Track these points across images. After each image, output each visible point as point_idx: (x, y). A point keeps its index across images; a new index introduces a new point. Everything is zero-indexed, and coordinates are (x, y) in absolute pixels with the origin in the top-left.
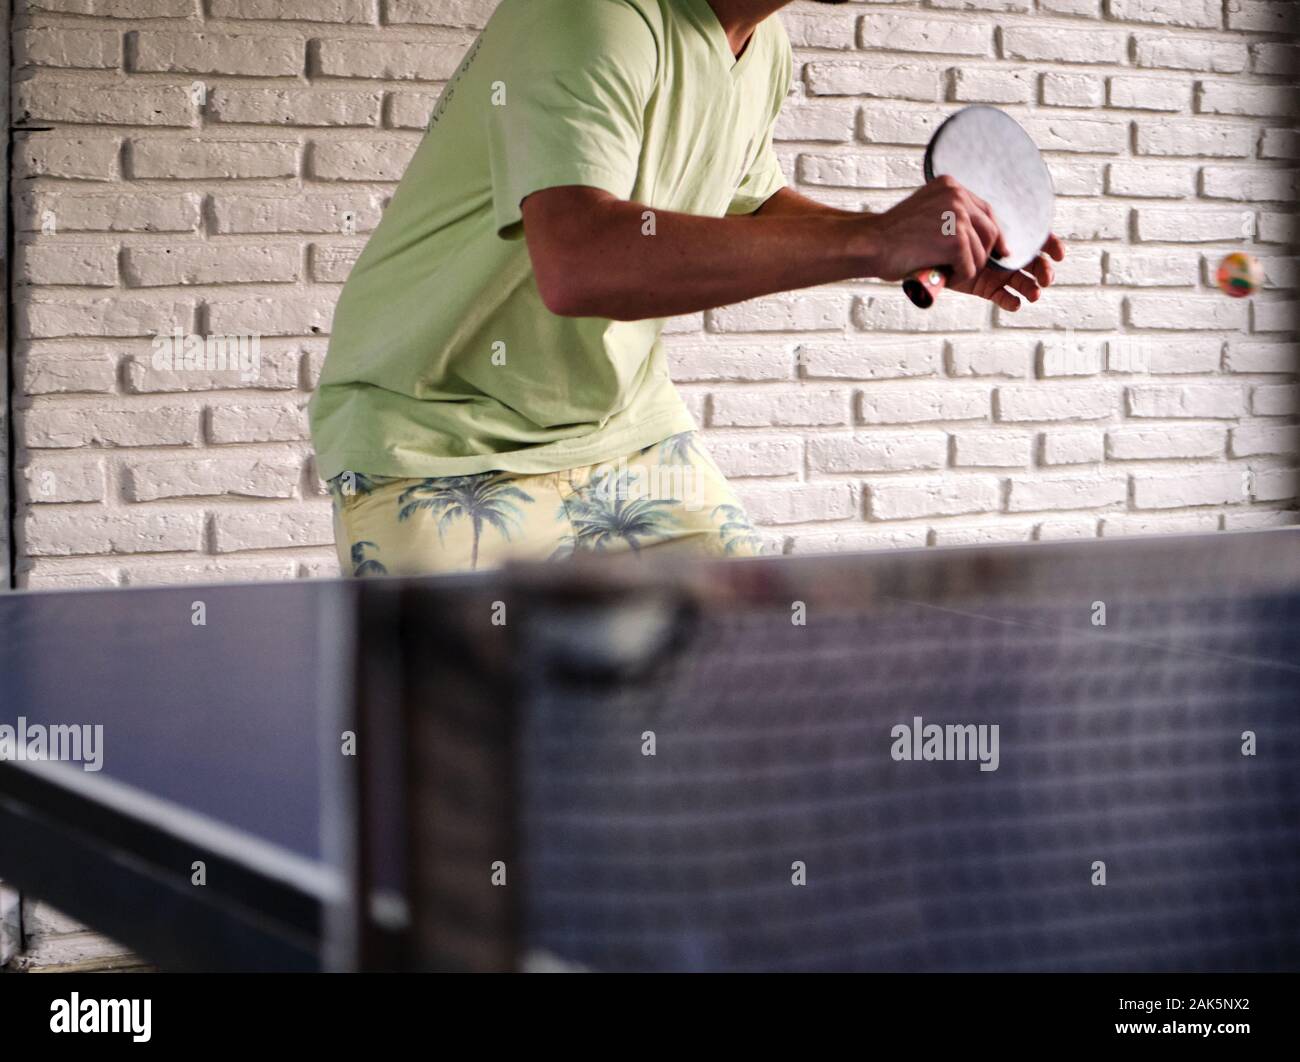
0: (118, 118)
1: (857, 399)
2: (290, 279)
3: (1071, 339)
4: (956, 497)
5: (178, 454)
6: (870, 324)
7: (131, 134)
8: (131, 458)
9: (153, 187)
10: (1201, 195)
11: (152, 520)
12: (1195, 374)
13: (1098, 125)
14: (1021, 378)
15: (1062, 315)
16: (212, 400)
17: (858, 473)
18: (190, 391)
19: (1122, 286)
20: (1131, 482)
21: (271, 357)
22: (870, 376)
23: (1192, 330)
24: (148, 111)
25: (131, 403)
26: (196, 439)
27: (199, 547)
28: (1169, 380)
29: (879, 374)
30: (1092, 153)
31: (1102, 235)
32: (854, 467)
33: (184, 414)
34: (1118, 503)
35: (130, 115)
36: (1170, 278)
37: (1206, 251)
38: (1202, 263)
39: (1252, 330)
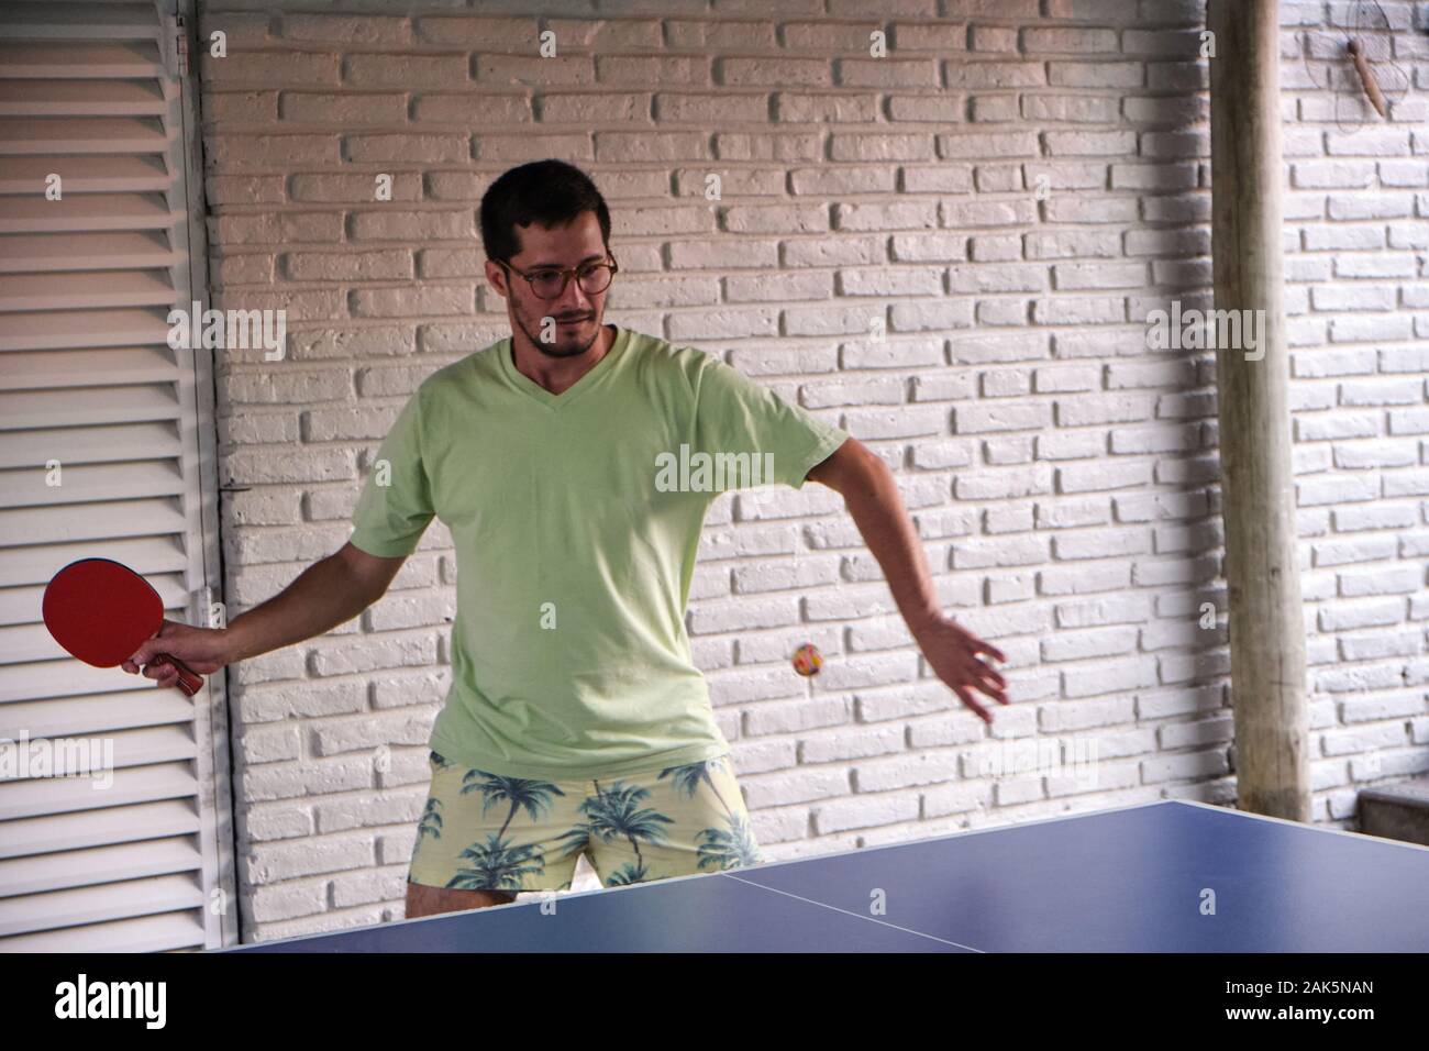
0: (298, 477)
1: (847, 634)
2: (428, 583)
3: (1010, 574)
4: (925, 700)
5: (352, 718)
6: (855, 577)
7: (308, 488)
8: (318, 724)
9: (327, 526)
10: (1110, 452)
11: (335, 769)
12: (1110, 590)
13: (1029, 408)
14: (974, 606)
15: (1003, 555)
16: (375, 677)
17: (850, 689)
18: (360, 672)
19: (1051, 528)
20: (1062, 677)
21: (417, 642)
22: (856, 615)
23: (1107, 557)
24: (320, 469)
25: (316, 684)
26: (365, 706)
27: (370, 785)
28: (1090, 597)
29: (863, 614)
30: (1024, 430)
31: (1033, 491)
32: (847, 685)
33: (355, 688)
34: (1053, 694)
35: (307, 475)
36: (1088, 519)
37: (1116, 495)
38: (1114, 505)
39: (1155, 552)
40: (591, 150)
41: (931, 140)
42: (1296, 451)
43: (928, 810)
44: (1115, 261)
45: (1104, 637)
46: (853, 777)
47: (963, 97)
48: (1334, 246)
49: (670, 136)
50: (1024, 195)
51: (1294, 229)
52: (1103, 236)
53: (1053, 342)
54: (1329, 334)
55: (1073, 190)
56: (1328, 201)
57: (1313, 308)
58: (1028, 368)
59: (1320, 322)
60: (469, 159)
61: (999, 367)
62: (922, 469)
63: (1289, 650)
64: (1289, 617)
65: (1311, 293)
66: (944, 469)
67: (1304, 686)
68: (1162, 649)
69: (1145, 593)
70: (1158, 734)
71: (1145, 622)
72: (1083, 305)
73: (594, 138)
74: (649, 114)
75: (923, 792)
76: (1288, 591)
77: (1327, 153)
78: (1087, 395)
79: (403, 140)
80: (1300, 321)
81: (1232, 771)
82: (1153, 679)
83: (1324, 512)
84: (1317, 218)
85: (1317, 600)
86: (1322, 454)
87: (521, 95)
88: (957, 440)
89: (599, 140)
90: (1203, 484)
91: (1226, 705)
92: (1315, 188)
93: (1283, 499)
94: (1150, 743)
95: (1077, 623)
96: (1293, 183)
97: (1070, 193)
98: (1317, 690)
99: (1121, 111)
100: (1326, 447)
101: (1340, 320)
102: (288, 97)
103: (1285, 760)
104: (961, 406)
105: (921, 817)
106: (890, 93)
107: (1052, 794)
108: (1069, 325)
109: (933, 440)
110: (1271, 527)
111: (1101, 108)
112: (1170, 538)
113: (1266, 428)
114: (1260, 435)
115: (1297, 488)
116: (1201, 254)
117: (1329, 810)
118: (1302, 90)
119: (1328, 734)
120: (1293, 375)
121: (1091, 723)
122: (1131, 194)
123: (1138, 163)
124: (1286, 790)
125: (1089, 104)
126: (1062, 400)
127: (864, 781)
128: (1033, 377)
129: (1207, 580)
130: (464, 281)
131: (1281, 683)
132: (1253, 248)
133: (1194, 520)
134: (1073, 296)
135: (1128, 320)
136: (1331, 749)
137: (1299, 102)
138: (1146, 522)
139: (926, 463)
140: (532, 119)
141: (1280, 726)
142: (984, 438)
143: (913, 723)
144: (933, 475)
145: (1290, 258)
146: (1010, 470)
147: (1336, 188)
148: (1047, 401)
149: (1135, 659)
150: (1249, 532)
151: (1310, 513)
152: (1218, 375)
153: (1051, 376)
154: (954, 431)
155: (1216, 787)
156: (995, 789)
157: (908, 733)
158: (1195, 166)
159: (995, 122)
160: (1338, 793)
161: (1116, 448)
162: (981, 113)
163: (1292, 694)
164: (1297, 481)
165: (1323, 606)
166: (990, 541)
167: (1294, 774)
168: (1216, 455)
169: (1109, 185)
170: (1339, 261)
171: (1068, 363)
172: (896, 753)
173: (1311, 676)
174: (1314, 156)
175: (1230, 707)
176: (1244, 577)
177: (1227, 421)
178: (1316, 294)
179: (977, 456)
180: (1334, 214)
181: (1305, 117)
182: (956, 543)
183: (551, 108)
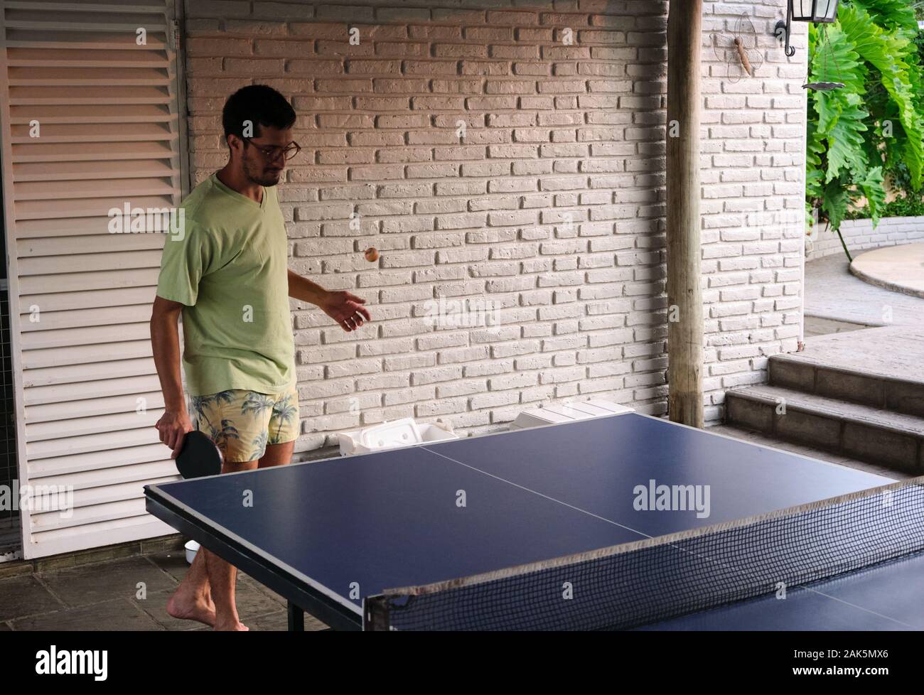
3: (565, 290)
4: (523, 348)
6: (492, 290)
10: (615, 233)
12: (613, 298)
13: (576, 211)
14: (548, 304)
15: (562, 281)
17: (488, 342)
19: (585, 268)
20: (588, 338)
23: (611, 282)
28: (603, 301)
30: (574, 222)
31: (577, 251)
32: (487, 340)
34: (584, 346)
36: (603, 264)
37: (617, 253)
38: (616, 258)
39: (634, 280)
40: (372, 87)
41: (534, 84)
42: (703, 232)
43: (524, 399)
44: (620, 143)
45: (609, 320)
46: (489, 383)
47: (550, 63)
48: (724, 136)
49: (409, 81)
50: (578, 111)
51: (706, 128)
52: (614, 131)
53: (589, 180)
54: (721, 178)
55: (601, 108)
56: (722, 114)
57: (713, 166)
58: (577, 193)
59: (716, 172)
60: (313, 91)
61: (563, 192)
62: (526, 240)
63: (696, 327)
64: (696, 312)
65: (713, 158)
66: (536, 240)
67: (702, 344)
68: (636, 325)
69: (629, 299)
70: (633, 365)
71: (628, 313)
72: (604, 163)
73: (373, 81)
74: (400, 70)
75: (521, 390)
76: (696, 300)
77: (723, 92)
78: (605, 206)
79: (282, 81)
80: (708, 171)
81: (667, 382)
82: (632, 339)
83: (715, 262)
84: (717, 123)
85: (710, 303)
86: (715, 234)
87: (340, 60)
88: (542, 226)
89: (376, 82)
90: (658, 248)
91: (665, 351)
92: (716, 109)
93: (695, 255)
94: (629, 369)
95: (596, 313)
96: (706, 106)
97: (600, 110)
98: (708, 345)
99: (626, 71)
100: (717, 231)
101: (726, 171)
102: (227, 61)
103: (691, 378)
104: (545, 211)
105: (520, 402)
106: (515, 61)
107: (582, 392)
108: (597, 173)
109: (531, 226)
110: (689, 270)
111: (616, 70)
112: (642, 273)
113: (689, 223)
114: (685, 225)
115: (703, 251)
116: (661, 140)
117: (712, 401)
118: (712, 62)
119: (713, 365)
120: (703, 198)
121: (602, 360)
122: (628, 111)
123: (633, 96)
124: (692, 392)
125: (610, 68)
126: (592, 208)
127: (493, 386)
128: (580, 197)
129: (658, 293)
130: (310, 149)
131: (691, 343)
132: (686, 138)
133: (653, 267)
134: (599, 159)
135: (625, 171)
136: (714, 373)
137: (710, 68)
138: (631, 265)
139: (527, 238)
140: (343, 72)
141: (690, 363)
142: (555, 226)
143: (518, 359)
144: (530, 243)
145: (703, 142)
146: (568, 241)
147: (726, 109)
148: (585, 209)
149: (623, 330)
150: (679, 272)
151: (709, 261)
152: (667, 197)
153: (588, 196)
154: (541, 223)
155: (659, 390)
156: (555, 390)
157: (515, 363)
158: (660, 97)
159: (565, 76)
160: (716, 393)
161: (618, 231)
162: (559, 71)
163: (696, 348)
164: (703, 247)
165: (712, 306)
166: (557, 274)
167: (696, 385)
168: (664, 235)
169: (618, 106)
170: (726, 143)
171: (596, 191)
172: (509, 372)
173: (705, 339)
174: (716, 93)
175: (667, 352)
176: (676, 293)
177: (670, 220)
178: (715, 159)
179: (552, 235)
180: (725, 121)
181: (713, 75)
182: (540, 275)
183: (353, 67)
